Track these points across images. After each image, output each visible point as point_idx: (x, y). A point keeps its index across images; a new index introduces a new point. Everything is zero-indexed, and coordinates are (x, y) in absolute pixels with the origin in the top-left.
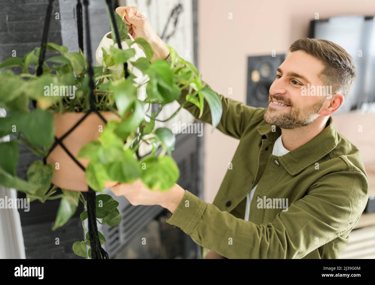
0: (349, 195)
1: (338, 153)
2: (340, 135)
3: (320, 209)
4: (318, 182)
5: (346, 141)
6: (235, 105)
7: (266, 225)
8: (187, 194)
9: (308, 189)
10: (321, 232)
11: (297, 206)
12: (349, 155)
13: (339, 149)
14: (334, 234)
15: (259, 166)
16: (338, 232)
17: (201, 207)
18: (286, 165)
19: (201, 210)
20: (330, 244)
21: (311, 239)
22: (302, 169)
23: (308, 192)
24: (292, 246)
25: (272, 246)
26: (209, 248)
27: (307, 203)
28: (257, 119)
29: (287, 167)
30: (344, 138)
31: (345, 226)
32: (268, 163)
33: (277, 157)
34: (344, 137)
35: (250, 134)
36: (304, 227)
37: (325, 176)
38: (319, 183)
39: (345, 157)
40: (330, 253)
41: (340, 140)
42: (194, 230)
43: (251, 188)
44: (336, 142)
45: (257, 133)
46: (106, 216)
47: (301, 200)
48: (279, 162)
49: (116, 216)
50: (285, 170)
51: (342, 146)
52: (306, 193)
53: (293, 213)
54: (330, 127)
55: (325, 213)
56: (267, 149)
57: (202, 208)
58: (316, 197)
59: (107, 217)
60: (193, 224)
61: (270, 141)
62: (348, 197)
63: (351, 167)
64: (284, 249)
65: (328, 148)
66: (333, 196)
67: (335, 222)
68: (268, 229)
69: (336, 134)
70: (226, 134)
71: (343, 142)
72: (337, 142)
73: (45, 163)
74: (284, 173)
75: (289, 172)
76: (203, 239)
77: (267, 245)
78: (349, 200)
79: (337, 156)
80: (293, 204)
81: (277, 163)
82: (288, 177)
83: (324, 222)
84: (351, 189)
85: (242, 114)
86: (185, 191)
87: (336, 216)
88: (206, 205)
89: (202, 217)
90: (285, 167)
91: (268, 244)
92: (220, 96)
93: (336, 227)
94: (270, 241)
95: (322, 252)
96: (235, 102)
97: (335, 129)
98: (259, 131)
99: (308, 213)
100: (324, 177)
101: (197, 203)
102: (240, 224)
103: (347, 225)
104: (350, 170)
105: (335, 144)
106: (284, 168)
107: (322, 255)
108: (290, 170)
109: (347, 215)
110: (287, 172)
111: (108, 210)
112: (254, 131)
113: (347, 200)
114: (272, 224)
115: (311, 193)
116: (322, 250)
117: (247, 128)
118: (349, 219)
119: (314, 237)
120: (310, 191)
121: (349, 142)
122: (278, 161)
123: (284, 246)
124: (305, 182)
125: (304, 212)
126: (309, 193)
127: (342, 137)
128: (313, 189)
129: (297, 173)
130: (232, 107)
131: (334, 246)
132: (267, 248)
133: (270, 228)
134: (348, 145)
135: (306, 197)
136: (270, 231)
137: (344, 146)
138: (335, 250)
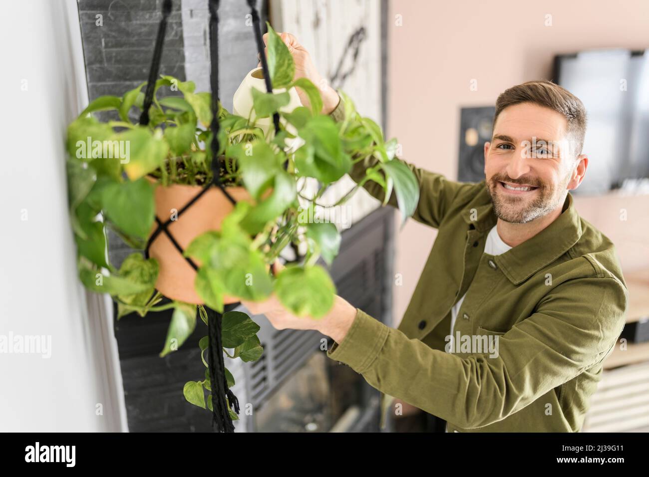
0: (598, 312)
1: (582, 249)
2: (585, 223)
3: (553, 333)
4: (553, 294)
5: (594, 230)
6: (432, 179)
7: (476, 359)
8: (360, 316)
9: (537, 305)
10: (556, 368)
11: (521, 329)
12: (598, 253)
13: (583, 244)
14: (576, 369)
15: (465, 271)
16: (581, 367)
17: (381, 335)
18: (506, 268)
19: (381, 340)
20: (571, 383)
21: (541, 379)
22: (529, 275)
23: (537, 309)
24: (513, 390)
25: (484, 390)
26: (391, 394)
27: (536, 325)
28: (463, 200)
29: (507, 272)
30: (591, 227)
31: (593, 357)
32: (480, 266)
33: (493, 257)
34: (591, 225)
35: (453, 222)
36: (531, 361)
37: (562, 285)
38: (553, 296)
39: (592, 256)
40: (572, 396)
41: (585, 229)
42: (370, 369)
43: (454, 301)
44: (578, 233)
45: (462, 221)
46: (238, 345)
47: (526, 320)
48: (496, 264)
49: (255, 347)
50: (505, 275)
51: (587, 238)
52: (534, 310)
53: (515, 340)
54: (569, 211)
55: (562, 340)
56: (476, 244)
57: (383, 336)
58: (549, 317)
59: (240, 346)
60: (369, 360)
61: (481, 232)
62: (595, 316)
63: (601, 271)
64: (502, 394)
65: (566, 243)
66: (573, 314)
67: (577, 353)
68: (478, 364)
69: (578, 222)
70: (418, 221)
71: (589, 232)
72: (580, 233)
73: (147, 256)
74: (504, 280)
75: (510, 279)
76: (382, 382)
77: (477, 389)
78: (598, 321)
79: (581, 254)
80: (516, 326)
81: (493, 265)
82: (509, 286)
83: (560, 353)
84: (601, 304)
85: (441, 191)
86: (357, 310)
87: (578, 344)
88: (388, 331)
89: (382, 349)
90: (504, 271)
91: (479, 388)
92: (410, 165)
93: (579, 361)
94: (482, 382)
95: (560, 393)
96: (431, 174)
97: (578, 214)
98: (464, 217)
99: (537, 340)
100: (560, 286)
101: (376, 328)
102: (439, 359)
103: (596, 356)
104: (599, 276)
105: (577, 236)
106: (502, 272)
107: (560, 398)
108: (512, 277)
109: (595, 341)
110: (508, 279)
111: (243, 336)
112: (458, 217)
113: (594, 320)
114: (484, 357)
115: (542, 310)
116: (560, 391)
117: (449, 211)
118: (598, 347)
119: (546, 375)
120: (541, 307)
121: (597, 232)
122: (494, 263)
123: (501, 389)
124: (532, 293)
125: (531, 339)
126: (539, 310)
127: (587, 225)
128: (544, 304)
129: (522, 280)
130: (427, 181)
131: (578, 385)
132: (477, 393)
133: (482, 364)
134: (597, 237)
135: (534, 316)
136: (481, 367)
137: (590, 238)
138: (580, 392)
